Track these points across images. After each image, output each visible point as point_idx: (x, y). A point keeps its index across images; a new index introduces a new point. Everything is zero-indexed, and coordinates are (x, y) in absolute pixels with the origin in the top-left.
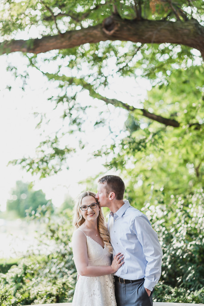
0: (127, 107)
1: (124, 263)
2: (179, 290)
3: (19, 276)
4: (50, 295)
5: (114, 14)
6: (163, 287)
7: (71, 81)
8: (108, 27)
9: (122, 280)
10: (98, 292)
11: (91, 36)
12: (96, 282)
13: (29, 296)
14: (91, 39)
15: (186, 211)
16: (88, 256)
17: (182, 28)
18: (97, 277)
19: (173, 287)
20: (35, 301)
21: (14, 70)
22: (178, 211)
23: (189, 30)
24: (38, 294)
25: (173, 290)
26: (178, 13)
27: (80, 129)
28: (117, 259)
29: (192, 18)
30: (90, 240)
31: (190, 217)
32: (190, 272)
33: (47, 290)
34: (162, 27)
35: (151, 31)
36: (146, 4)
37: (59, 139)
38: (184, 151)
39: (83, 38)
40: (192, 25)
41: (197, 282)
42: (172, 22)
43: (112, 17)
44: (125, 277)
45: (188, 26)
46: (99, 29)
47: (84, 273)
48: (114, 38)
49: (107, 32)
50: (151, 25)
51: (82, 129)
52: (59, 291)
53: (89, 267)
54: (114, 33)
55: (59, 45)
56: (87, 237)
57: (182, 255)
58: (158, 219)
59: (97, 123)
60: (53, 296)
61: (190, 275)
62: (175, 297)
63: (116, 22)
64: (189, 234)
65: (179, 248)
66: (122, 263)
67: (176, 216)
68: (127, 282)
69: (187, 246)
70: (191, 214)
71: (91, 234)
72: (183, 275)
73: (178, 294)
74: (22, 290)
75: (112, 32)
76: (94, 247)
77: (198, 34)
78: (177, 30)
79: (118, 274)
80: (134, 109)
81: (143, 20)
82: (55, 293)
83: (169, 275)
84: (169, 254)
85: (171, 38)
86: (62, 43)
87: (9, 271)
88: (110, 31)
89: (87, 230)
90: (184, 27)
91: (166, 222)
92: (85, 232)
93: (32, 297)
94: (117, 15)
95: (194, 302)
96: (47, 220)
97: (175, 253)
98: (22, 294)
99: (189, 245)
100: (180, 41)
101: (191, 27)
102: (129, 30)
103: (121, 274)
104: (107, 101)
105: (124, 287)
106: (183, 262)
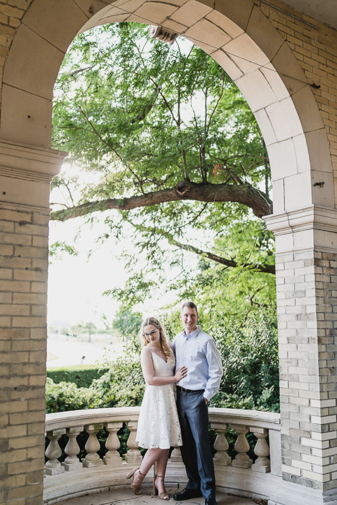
0: (196, 251)
1: (186, 376)
2: (233, 396)
3: (106, 382)
4: (131, 398)
5: (185, 179)
6: (220, 393)
7: (154, 231)
8: (180, 189)
9: (184, 390)
10: (161, 399)
11: (168, 196)
12: (160, 390)
13: (115, 398)
14: (168, 199)
15: (240, 332)
16: (154, 369)
17: (238, 190)
18: (161, 386)
19: (229, 394)
20: (119, 403)
21: (110, 223)
22: (234, 332)
23: (244, 191)
24: (121, 397)
25: (228, 396)
26: (235, 179)
27: (160, 268)
28: (181, 371)
29: (246, 182)
30: (155, 356)
31: (243, 337)
32: (242, 381)
33: (128, 394)
34: (222, 189)
35: (214, 192)
36: (210, 171)
37: (144, 275)
38: (240, 284)
39: (161, 198)
40: (246, 187)
41: (248, 389)
42: (231, 185)
43: (184, 181)
44: (187, 387)
45: (242, 188)
46: (174, 191)
47: (151, 383)
48: (185, 197)
49: (180, 193)
50: (214, 188)
51: (162, 268)
52: (137, 394)
53: (155, 378)
54: (185, 193)
55: (143, 203)
56: (153, 353)
57: (237, 367)
58: (218, 338)
59: (172, 263)
60: (133, 399)
61: (243, 383)
62: (230, 402)
63: (186, 185)
64: (243, 350)
65: (234, 362)
66: (184, 375)
67: (233, 336)
68: (189, 391)
69: (240, 360)
70: (244, 335)
71: (155, 352)
72: (237, 383)
73: (232, 400)
74: (108, 394)
75: (184, 193)
76: (158, 361)
77: (250, 194)
78: (234, 191)
79: (181, 384)
80: (201, 252)
81: (208, 184)
82: (134, 397)
83: (226, 383)
84: (226, 367)
85: (230, 198)
86: (145, 201)
87: (101, 378)
88: (182, 192)
89: (152, 348)
90: (239, 189)
91: (225, 340)
92: (151, 349)
93: (117, 399)
94: (187, 179)
95: (244, 408)
96: (133, 338)
97: (231, 366)
98: (108, 396)
99: (242, 360)
100: (237, 200)
101: (245, 189)
102: (197, 191)
103: (184, 385)
104: (180, 246)
105: (185, 396)
106: (238, 372)
